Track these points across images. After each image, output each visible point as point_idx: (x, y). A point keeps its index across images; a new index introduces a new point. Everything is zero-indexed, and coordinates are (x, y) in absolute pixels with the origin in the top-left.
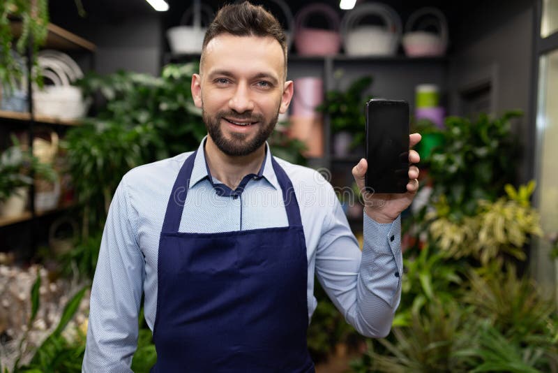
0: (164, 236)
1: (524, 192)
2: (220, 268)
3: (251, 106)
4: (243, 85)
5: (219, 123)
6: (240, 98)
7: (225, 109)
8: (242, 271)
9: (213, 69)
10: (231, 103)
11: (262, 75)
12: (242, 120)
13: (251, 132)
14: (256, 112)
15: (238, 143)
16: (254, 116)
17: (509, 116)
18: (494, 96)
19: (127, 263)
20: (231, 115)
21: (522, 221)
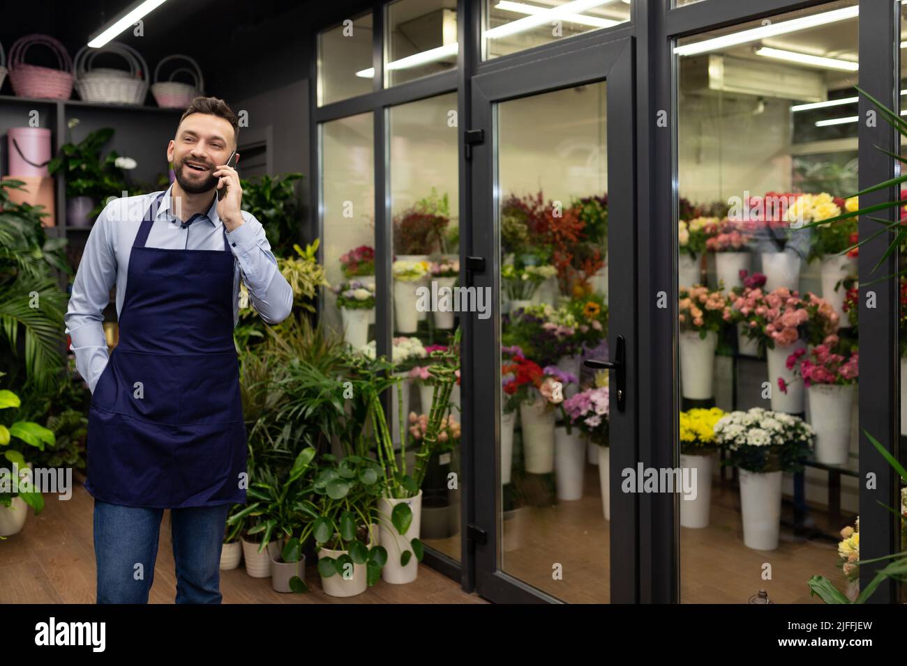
0: (134, 249)
1: (310, 250)
2: (171, 273)
3: (205, 155)
4: (202, 143)
5: (182, 167)
6: (199, 149)
7: (189, 156)
8: (187, 277)
9: (184, 130)
10: (192, 152)
11: (216, 138)
12: (198, 163)
13: (204, 176)
14: (208, 160)
15: (193, 181)
16: (207, 163)
17: (291, 178)
18: (269, 155)
19: (104, 270)
20: (191, 159)
21: (314, 275)
